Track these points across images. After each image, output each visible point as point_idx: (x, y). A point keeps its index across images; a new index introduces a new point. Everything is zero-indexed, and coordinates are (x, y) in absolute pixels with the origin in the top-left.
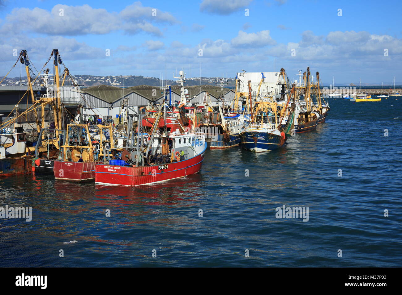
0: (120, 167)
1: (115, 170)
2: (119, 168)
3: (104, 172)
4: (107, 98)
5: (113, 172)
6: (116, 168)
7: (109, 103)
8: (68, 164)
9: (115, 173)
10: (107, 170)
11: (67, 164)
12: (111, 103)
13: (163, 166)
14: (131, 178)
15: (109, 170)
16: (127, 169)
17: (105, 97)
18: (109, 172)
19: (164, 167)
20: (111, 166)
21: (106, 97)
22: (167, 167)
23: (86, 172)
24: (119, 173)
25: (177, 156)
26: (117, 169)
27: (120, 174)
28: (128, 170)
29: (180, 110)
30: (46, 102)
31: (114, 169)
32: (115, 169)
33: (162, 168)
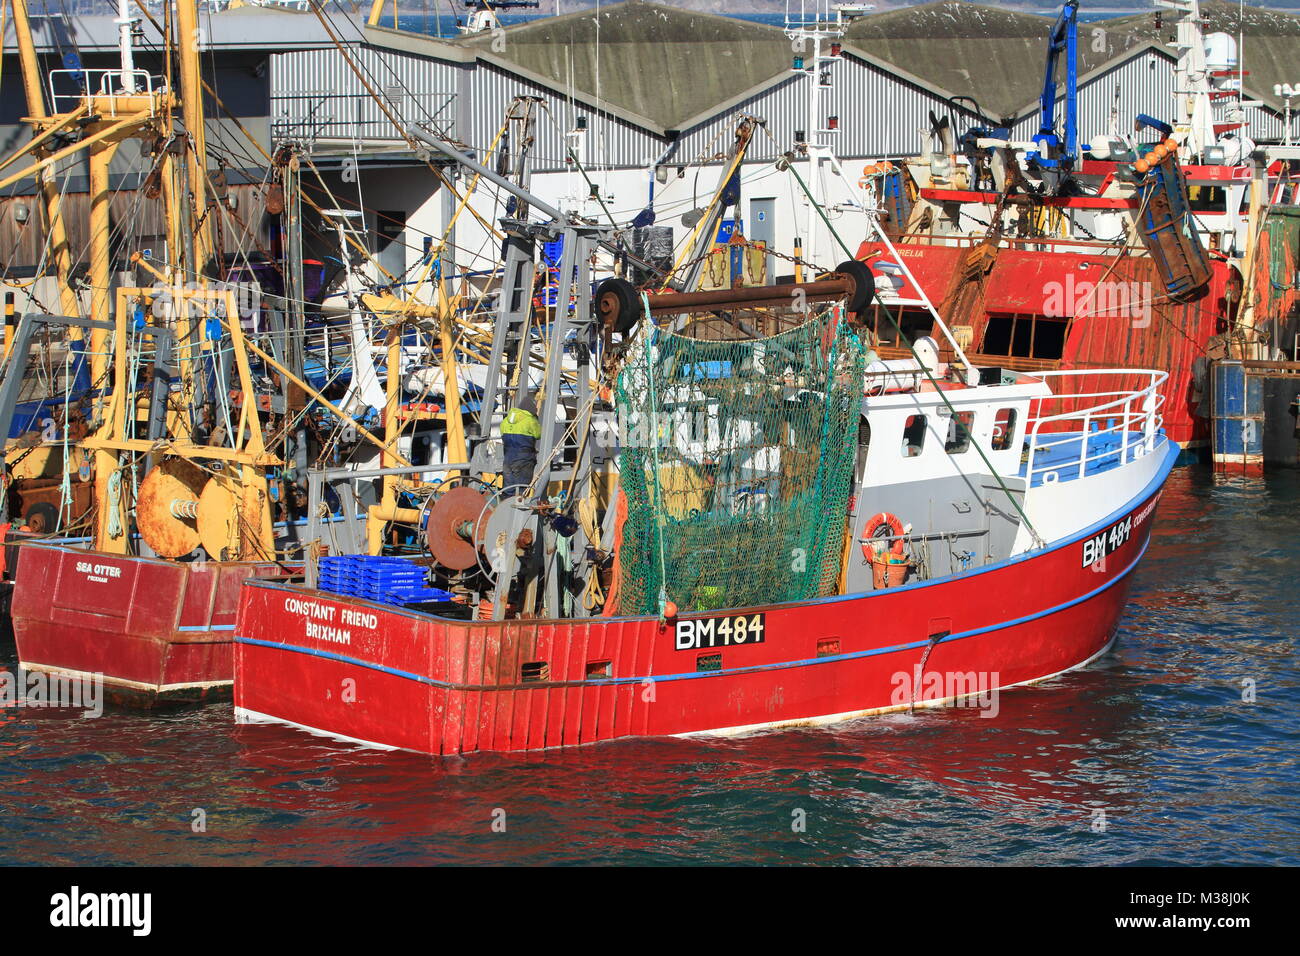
0: (373, 612)
1: (347, 636)
2: (369, 621)
3: (281, 644)
4: (645, 95)
5: (331, 645)
6: (350, 616)
7: (656, 136)
8: (99, 569)
9: (341, 657)
10: (295, 626)
11: (89, 569)
12: (672, 137)
13: (717, 626)
14: (437, 702)
15: (312, 630)
16: (415, 630)
17: (629, 89)
18: (313, 642)
19: (725, 630)
20: (322, 603)
21: (637, 88)
22: (756, 627)
23: (204, 634)
24: (369, 657)
25: (880, 545)
26: (354, 629)
27: (373, 665)
28: (423, 641)
29: (1140, 189)
30: (111, 123)
31: (337, 623)
32: (344, 627)
33: (705, 639)
